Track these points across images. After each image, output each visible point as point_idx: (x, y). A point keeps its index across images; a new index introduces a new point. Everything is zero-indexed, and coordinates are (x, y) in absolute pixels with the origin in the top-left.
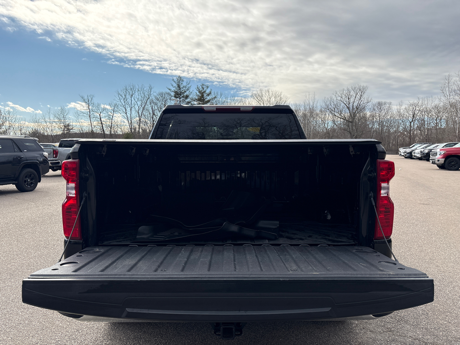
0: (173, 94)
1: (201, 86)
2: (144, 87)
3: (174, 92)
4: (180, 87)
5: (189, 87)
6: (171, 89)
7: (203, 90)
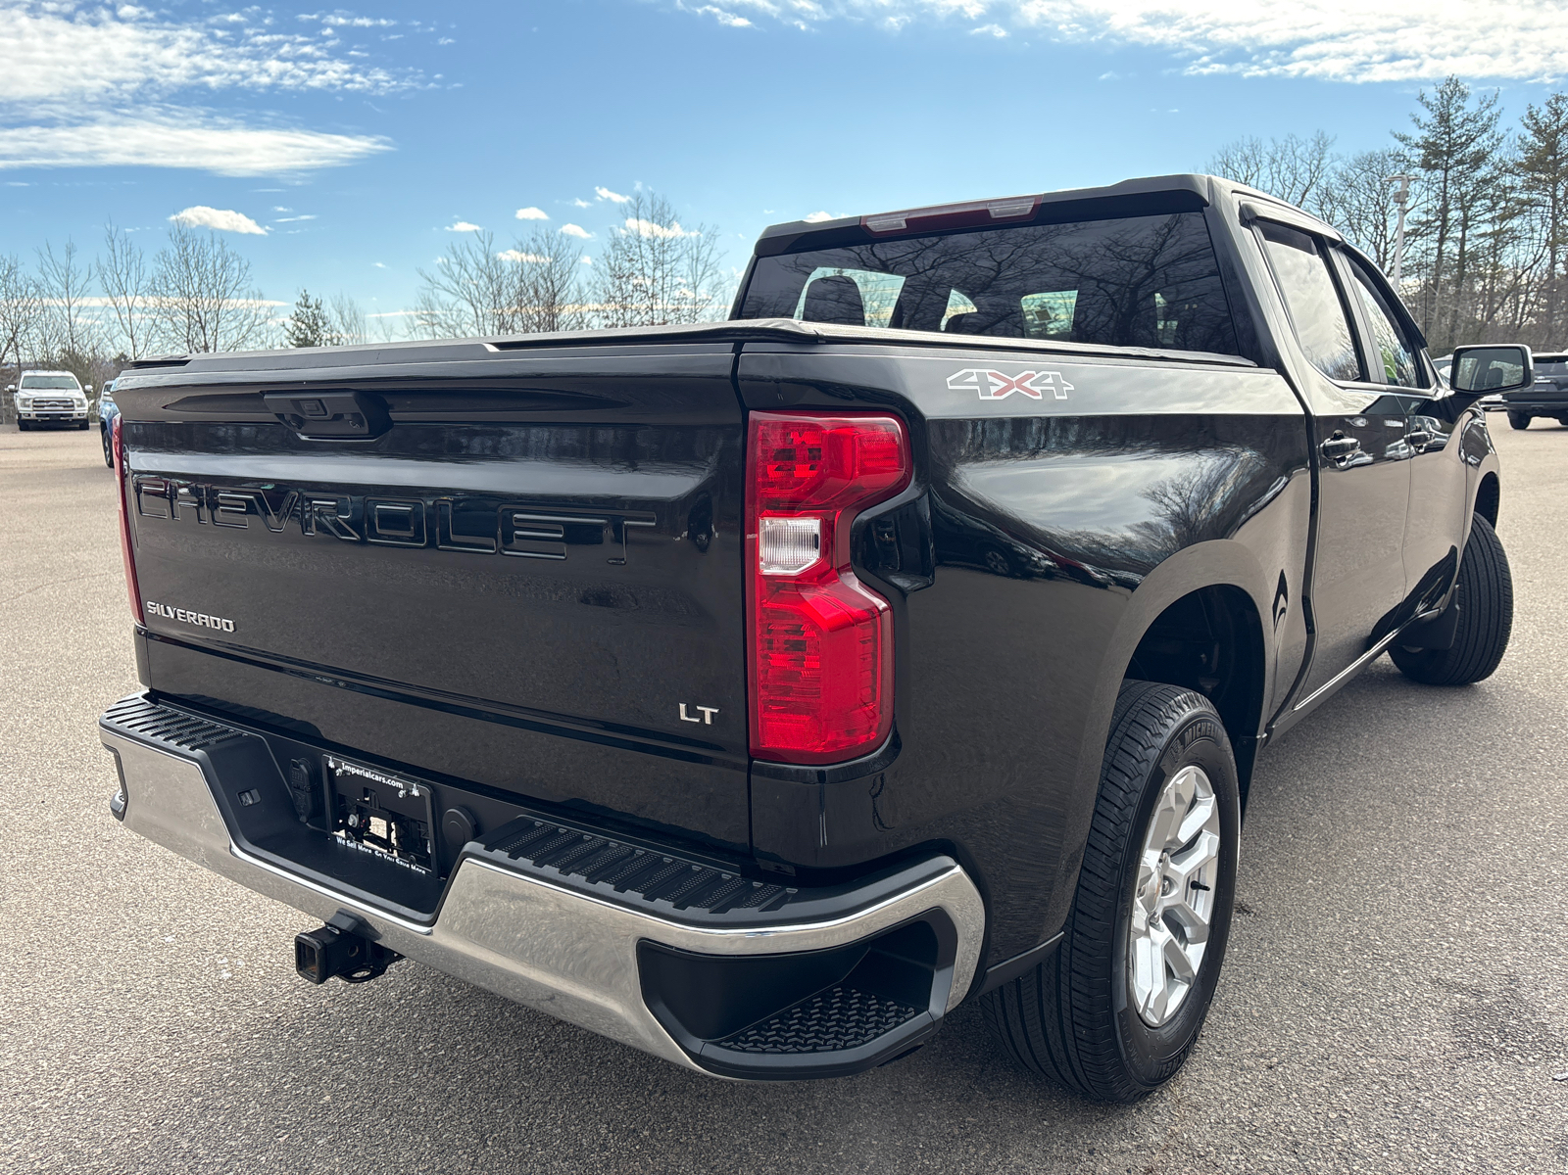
0: (1417, 155)
1: (1549, 104)
2: (1295, 146)
3: (1424, 147)
4: (1451, 124)
5: (1490, 119)
6: (1408, 135)
7: (1558, 119)
